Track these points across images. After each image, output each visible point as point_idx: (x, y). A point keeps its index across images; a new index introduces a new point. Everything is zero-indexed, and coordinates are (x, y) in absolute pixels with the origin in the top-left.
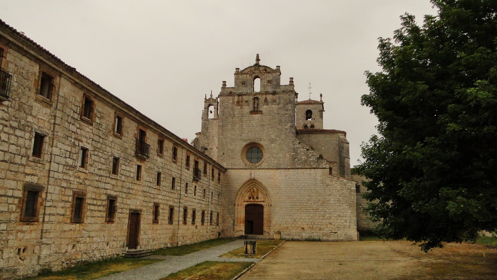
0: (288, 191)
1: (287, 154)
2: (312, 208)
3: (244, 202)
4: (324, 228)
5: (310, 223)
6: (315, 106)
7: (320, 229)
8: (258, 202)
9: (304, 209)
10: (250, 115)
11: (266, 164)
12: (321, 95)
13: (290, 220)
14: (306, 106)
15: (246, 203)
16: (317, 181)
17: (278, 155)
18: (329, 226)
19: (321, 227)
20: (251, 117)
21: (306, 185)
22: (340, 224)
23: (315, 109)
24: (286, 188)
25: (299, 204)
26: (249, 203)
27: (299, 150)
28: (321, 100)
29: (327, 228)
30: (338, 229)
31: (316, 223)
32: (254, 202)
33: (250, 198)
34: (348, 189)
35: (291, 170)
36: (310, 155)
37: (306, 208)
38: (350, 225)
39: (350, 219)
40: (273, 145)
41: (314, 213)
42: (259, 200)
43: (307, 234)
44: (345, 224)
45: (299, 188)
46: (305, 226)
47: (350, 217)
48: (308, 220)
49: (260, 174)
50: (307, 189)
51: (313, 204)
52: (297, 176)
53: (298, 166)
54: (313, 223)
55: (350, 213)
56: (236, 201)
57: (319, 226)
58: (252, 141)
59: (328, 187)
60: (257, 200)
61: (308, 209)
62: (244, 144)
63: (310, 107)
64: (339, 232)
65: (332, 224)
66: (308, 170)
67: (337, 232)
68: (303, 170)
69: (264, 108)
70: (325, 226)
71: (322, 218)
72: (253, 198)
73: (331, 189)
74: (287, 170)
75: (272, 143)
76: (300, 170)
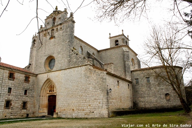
0: (65, 84)
1: (66, 59)
2: (78, 95)
3: (47, 94)
4: (86, 109)
5: (77, 106)
6: (119, 37)
7: (83, 110)
8: (53, 93)
9: (74, 96)
10: (49, 40)
11: (55, 68)
12: (123, 31)
13: (66, 104)
14: (115, 38)
15: (48, 95)
16: (82, 75)
17: (61, 61)
18: (88, 107)
19: (84, 108)
20: (50, 41)
21: (75, 78)
22: (96, 105)
23: (120, 39)
24: (65, 83)
25: (71, 93)
26: (50, 94)
27: (72, 55)
28: (123, 33)
29: (87, 108)
30: (94, 109)
31: (81, 106)
32: (52, 93)
33: (50, 91)
34: (101, 78)
35: (67, 70)
36: (78, 58)
37: (75, 95)
38: (102, 106)
39: (102, 101)
40: (59, 55)
41: (80, 98)
42: (54, 92)
43: (75, 114)
44: (99, 105)
45: (72, 82)
46: (75, 108)
47: (102, 99)
48: (76, 104)
49: (52, 75)
50: (76, 81)
51: (79, 92)
52: (71, 73)
53: (71, 67)
54: (79, 106)
55: (102, 97)
56: (41, 94)
57: (82, 108)
58: (50, 55)
59: (89, 78)
60: (53, 92)
61: (76, 95)
62: (46, 58)
63: (117, 38)
64: (95, 112)
65: (91, 105)
66: (77, 68)
67: (94, 112)
68: (74, 69)
69: (56, 34)
70: (86, 108)
71: (85, 101)
72: (51, 91)
73: (90, 79)
74: (66, 70)
75: (59, 54)
76: (72, 69)
